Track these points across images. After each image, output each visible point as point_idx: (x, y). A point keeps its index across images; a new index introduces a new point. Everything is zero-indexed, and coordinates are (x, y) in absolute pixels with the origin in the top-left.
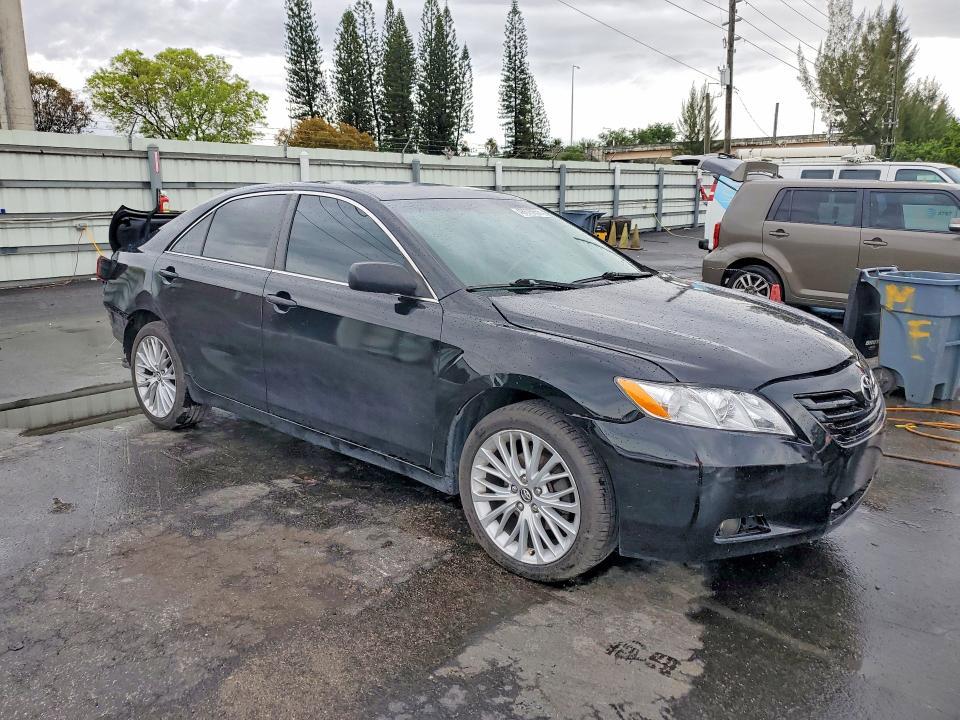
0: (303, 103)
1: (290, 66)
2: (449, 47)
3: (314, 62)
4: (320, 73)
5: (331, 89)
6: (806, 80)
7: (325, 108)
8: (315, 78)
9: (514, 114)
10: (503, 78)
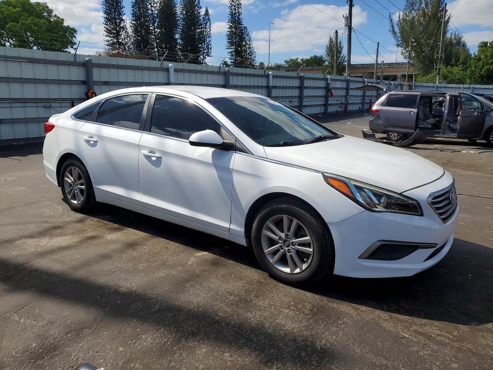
0: (113, 37)
1: (105, 16)
2: (196, 8)
3: (120, 14)
4: (123, 20)
5: (130, 30)
6: (394, 33)
7: (126, 40)
8: (120, 23)
9: (234, 47)
10: (228, 26)
